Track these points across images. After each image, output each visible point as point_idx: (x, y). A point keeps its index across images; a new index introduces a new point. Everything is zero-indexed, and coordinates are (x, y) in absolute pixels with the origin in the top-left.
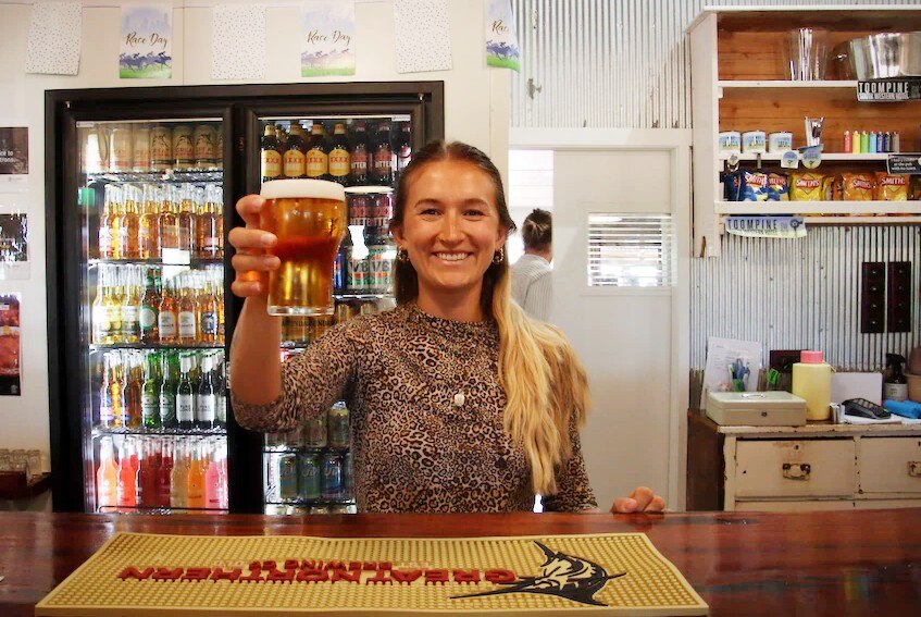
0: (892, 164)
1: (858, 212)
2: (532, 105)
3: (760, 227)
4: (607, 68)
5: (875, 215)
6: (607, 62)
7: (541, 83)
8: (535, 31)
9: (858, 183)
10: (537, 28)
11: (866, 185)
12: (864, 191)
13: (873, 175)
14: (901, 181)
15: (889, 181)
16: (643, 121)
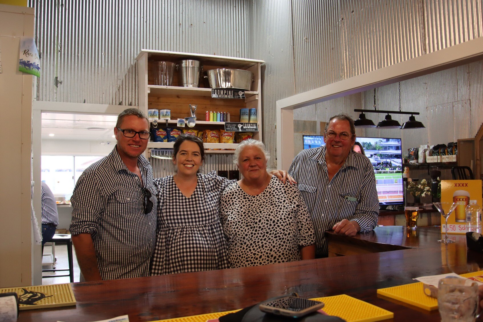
0: (226, 127)
1: (212, 148)
2: (57, 90)
3: (167, 155)
4: (96, 74)
5: (220, 149)
6: (96, 71)
7: (62, 79)
8: (59, 53)
9: (213, 135)
10: (61, 51)
11: (217, 136)
12: (215, 138)
13: (219, 131)
14: (231, 134)
15: (226, 134)
16: (114, 102)
